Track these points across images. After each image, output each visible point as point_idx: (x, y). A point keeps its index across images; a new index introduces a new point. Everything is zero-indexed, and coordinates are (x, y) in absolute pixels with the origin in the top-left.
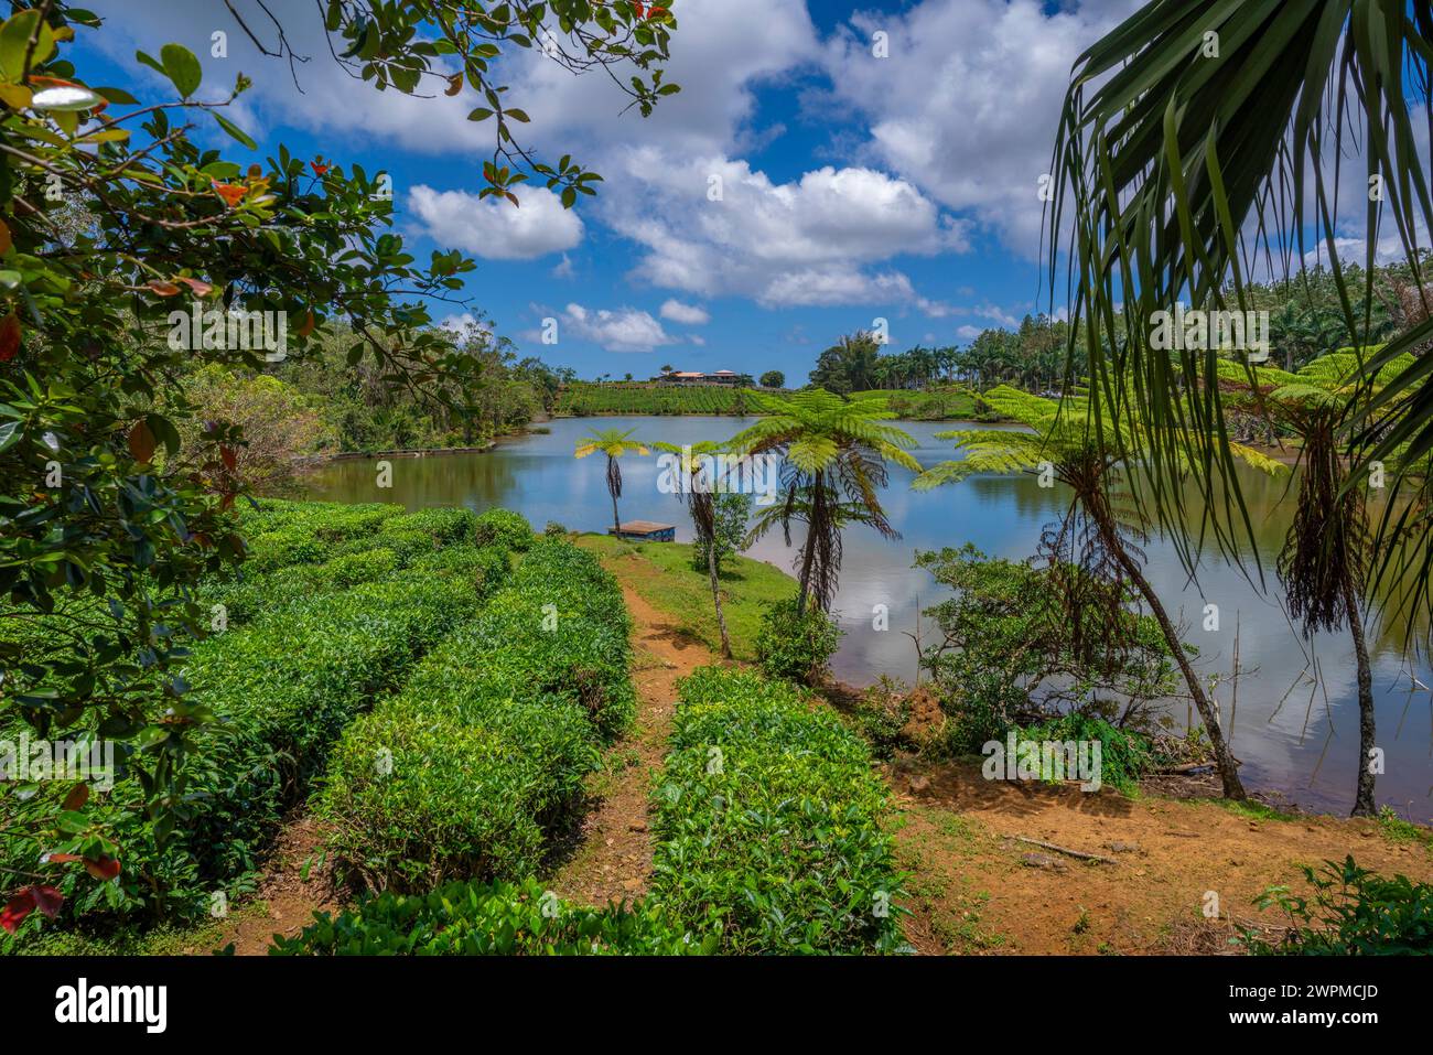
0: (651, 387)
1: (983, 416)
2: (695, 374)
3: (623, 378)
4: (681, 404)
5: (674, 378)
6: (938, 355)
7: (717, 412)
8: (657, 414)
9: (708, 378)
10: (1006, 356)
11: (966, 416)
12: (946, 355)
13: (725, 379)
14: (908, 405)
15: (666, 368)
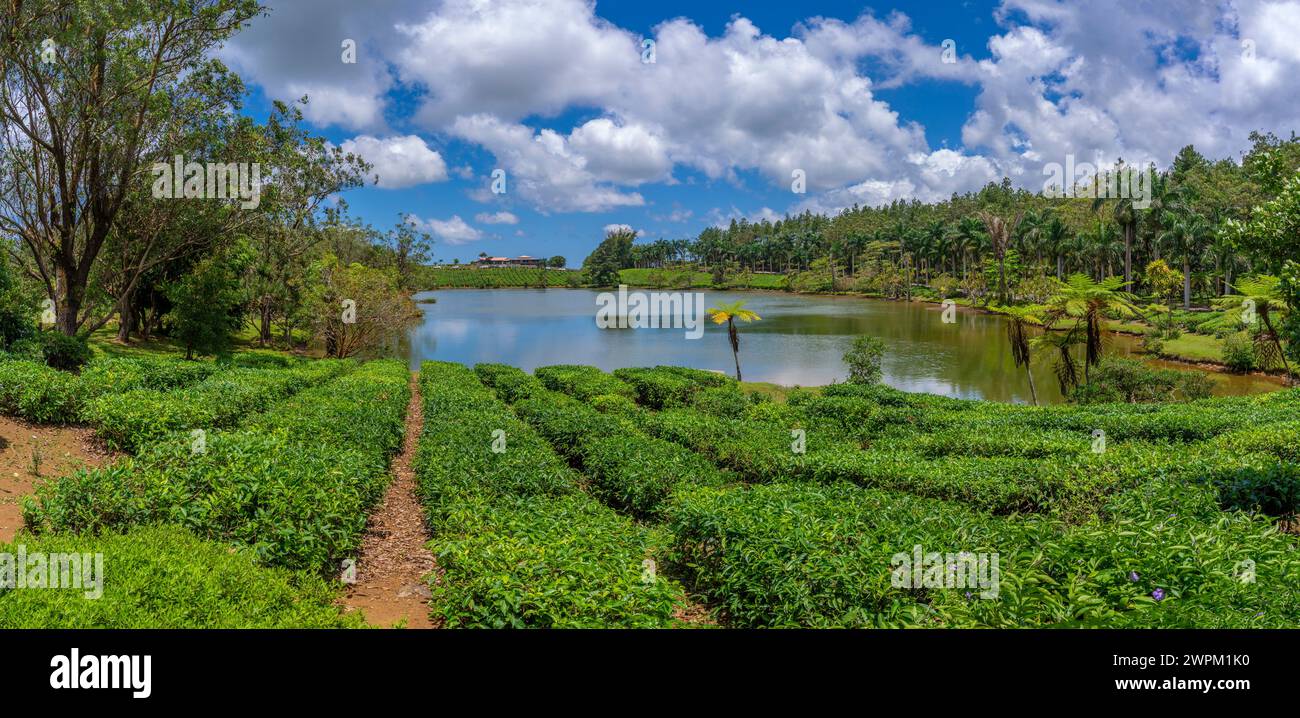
0: (473, 268)
1: (719, 286)
2: (504, 259)
3: (453, 262)
4: (498, 280)
5: (489, 261)
6: (676, 244)
7: (526, 286)
8: (482, 288)
9: (513, 262)
10: (722, 247)
11: (704, 286)
12: (680, 245)
13: (526, 262)
14: (664, 279)
15: (483, 255)
